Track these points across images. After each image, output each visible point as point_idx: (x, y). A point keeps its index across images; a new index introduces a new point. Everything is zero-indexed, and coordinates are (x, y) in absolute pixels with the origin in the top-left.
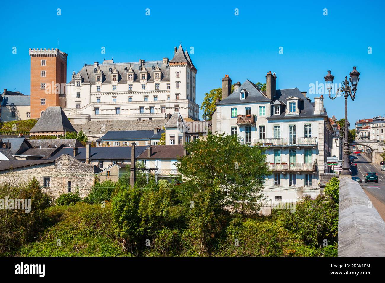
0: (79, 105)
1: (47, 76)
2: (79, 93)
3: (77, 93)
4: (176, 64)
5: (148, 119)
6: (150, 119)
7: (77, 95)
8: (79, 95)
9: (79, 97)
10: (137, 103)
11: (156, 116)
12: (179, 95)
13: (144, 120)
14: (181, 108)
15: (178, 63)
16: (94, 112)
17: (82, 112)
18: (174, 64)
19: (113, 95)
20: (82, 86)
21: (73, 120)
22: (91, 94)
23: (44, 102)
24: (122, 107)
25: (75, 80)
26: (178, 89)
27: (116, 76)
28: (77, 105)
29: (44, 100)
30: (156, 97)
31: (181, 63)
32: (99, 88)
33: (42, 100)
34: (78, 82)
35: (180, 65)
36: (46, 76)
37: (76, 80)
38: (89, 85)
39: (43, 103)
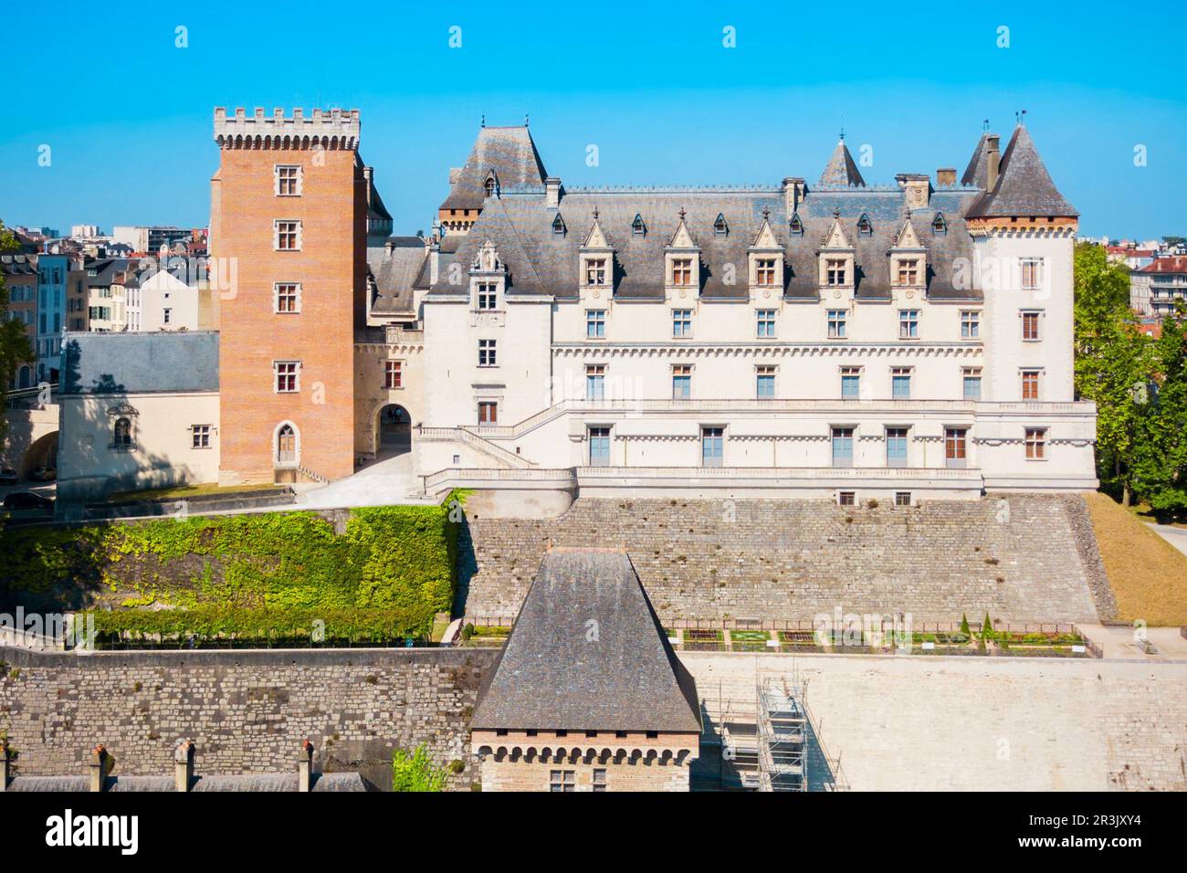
0: (494, 405)
1: (305, 245)
2: (493, 343)
3: (483, 343)
4: (1021, 222)
5: (892, 495)
6: (903, 498)
7: (483, 353)
8: (492, 353)
9: (492, 361)
10: (819, 406)
11: (934, 484)
12: (1035, 374)
13: (873, 505)
14: (1061, 441)
15: (1033, 219)
16: (585, 445)
17: (518, 443)
18: (1013, 225)
19: (675, 359)
20: (510, 308)
21: (488, 496)
22: (556, 349)
23: (292, 378)
24: (735, 426)
25: (471, 275)
26: (1031, 345)
27: (687, 262)
28: (482, 405)
29: (292, 368)
30: (902, 374)
31: (1051, 219)
32: (595, 318)
33: (282, 368)
34: (483, 288)
35: (1042, 229)
36: (298, 244)
37: (478, 275)
38: (547, 303)
39: (286, 382)
